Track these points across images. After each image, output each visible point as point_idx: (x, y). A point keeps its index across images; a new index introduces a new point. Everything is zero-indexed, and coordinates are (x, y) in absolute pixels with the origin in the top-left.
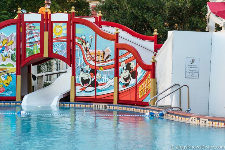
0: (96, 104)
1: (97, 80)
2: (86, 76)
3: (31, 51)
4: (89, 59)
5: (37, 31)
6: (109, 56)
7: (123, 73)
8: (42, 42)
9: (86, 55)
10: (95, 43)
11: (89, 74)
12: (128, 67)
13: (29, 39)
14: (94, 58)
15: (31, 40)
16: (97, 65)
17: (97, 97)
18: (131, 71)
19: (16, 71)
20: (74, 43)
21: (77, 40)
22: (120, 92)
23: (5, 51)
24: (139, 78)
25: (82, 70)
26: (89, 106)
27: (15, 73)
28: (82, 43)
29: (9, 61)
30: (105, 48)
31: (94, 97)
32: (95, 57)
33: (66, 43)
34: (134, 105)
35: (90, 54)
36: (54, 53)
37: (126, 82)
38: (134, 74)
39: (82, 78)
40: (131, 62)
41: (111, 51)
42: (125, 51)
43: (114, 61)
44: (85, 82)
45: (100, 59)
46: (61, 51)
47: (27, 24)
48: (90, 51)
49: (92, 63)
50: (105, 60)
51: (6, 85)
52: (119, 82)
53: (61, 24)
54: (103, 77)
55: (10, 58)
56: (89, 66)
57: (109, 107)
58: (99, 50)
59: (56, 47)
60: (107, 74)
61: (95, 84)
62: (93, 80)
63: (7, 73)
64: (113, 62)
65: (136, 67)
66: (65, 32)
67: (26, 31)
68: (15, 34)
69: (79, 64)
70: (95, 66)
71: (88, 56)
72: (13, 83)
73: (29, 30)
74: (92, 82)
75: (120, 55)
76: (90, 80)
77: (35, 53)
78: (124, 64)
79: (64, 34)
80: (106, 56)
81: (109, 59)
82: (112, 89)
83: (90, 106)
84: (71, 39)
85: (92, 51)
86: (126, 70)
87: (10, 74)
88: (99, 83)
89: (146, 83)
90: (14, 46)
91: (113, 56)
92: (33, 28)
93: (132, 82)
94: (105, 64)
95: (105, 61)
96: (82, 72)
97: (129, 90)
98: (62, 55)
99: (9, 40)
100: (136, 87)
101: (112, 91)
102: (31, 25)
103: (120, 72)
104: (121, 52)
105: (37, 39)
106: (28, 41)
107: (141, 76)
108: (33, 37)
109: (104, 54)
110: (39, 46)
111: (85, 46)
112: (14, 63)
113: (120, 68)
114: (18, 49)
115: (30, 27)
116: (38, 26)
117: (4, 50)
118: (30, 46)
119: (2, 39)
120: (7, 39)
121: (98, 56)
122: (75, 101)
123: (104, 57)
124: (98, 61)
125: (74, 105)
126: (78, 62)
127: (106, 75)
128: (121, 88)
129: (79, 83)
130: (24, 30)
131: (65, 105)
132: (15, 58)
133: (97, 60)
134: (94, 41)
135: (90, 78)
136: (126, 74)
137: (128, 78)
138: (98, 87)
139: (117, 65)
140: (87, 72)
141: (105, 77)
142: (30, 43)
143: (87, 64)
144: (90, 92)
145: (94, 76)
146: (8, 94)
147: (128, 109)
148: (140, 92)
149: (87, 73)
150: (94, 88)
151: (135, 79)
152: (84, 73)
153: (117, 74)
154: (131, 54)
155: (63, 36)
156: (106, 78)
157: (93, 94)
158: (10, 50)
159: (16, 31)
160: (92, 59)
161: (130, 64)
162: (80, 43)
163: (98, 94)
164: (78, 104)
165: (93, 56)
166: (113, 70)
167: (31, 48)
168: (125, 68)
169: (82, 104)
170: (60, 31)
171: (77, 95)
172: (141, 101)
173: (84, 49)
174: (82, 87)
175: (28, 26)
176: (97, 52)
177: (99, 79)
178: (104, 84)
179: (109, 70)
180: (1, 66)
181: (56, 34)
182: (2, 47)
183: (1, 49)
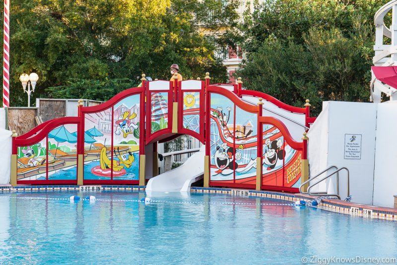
0: (235, 190)
2: (222, 156)
3: (158, 126)
4: (226, 136)
5: (165, 102)
6: (250, 132)
7: (268, 152)
8: (170, 115)
9: (222, 131)
10: (233, 117)
11: (227, 154)
12: (274, 145)
13: (156, 111)
14: (233, 134)
15: (158, 113)
16: (237, 142)
17: (236, 182)
18: (277, 150)
19: (139, 149)
20: (209, 116)
21: (212, 113)
22: (263, 176)
23: (126, 126)
24: (287, 159)
25: (218, 149)
26: (226, 192)
27: (138, 152)
28: (218, 116)
29: (131, 138)
30: (246, 123)
31: (233, 182)
32: (234, 132)
33: (198, 116)
34: (281, 191)
35: (227, 129)
36: (184, 128)
37: (272, 163)
38: (281, 154)
39: (218, 159)
40: (277, 140)
41: (253, 126)
42: (271, 126)
43: (257, 138)
44: (221, 163)
45: (240, 135)
46: (193, 126)
47: (152, 93)
48: (228, 125)
49: (231, 140)
50: (246, 136)
51: (128, 166)
53: (193, 93)
54: (244, 157)
55: (133, 135)
56: (226, 144)
57: (251, 194)
58: (239, 125)
59: (187, 121)
60: (248, 153)
62: (231, 160)
63: (129, 153)
64: (255, 139)
65: (284, 145)
66: (198, 103)
67: (152, 102)
68: (138, 105)
69: (215, 142)
70: (234, 144)
71: (225, 132)
72: (135, 164)
73: (155, 100)
74: (230, 163)
75: (264, 130)
76: (228, 161)
77: (162, 128)
78: (270, 141)
79: (197, 105)
80: (247, 132)
81: (250, 135)
82: (255, 171)
83: (228, 192)
84: (205, 111)
85: (230, 125)
86: (271, 149)
87: (132, 153)
88: (239, 164)
89: (295, 164)
90: (137, 120)
91: (255, 132)
92: (159, 99)
93: (279, 163)
94: (247, 142)
95: (246, 138)
96: (218, 151)
97: (276, 173)
98: (194, 131)
99: (132, 112)
100: (284, 169)
101: (255, 174)
102: (158, 94)
103: (264, 152)
104: (266, 127)
105: (165, 111)
106: (153, 114)
107: (290, 157)
108: (160, 109)
109: (245, 129)
110: (166, 120)
111: (222, 120)
112: (138, 141)
113: (264, 147)
114: (142, 123)
115: (157, 97)
116: (165, 96)
117: (125, 125)
118: (156, 120)
119: (123, 111)
120: (129, 112)
121: (237, 131)
122: (210, 186)
123: (244, 133)
124: (238, 138)
125: (208, 191)
126: (213, 139)
127: (247, 155)
128: (265, 171)
130: (149, 100)
131: (198, 190)
132: (138, 134)
133: (236, 136)
134: (232, 113)
135: (227, 158)
136: (271, 153)
137: (274, 158)
138: (238, 170)
139: (260, 143)
141: (246, 157)
142: (156, 116)
143: (224, 141)
144: (227, 175)
145: (233, 156)
146: (130, 177)
147: (274, 197)
148: (289, 175)
149: (224, 153)
150: (232, 171)
151: (282, 160)
152: (220, 152)
153: (260, 154)
154: (277, 129)
155: (195, 107)
156: (247, 159)
157: (231, 178)
158: (132, 125)
159: (139, 101)
160: (230, 135)
161: (277, 141)
162: (215, 116)
163: (237, 178)
164: (213, 190)
165: (232, 131)
166: (256, 148)
167: (156, 122)
168: (270, 146)
169: (218, 190)
170: (192, 101)
171: (212, 179)
172: (289, 186)
173: (220, 124)
175: (155, 95)
176: (236, 127)
177: (239, 159)
178: (245, 166)
179: (250, 149)
180: (121, 143)
181: (187, 105)
182: (122, 120)
183: (121, 123)
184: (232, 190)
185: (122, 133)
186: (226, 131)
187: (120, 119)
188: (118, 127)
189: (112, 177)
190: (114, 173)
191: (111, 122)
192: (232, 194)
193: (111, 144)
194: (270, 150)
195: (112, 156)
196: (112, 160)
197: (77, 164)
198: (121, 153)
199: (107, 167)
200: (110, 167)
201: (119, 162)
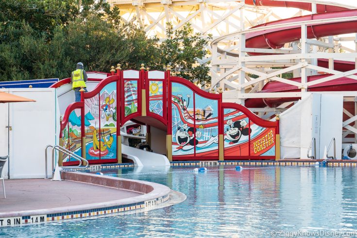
0: (204, 162)
1: (196, 138)
2: (183, 135)
3: (130, 110)
4: (187, 118)
5: (135, 89)
6: (210, 115)
7: (230, 131)
8: (139, 100)
9: (183, 114)
11: (187, 133)
12: (237, 125)
13: (128, 97)
14: (193, 117)
15: (129, 99)
16: (197, 123)
18: (241, 129)
19: (116, 131)
20: (170, 102)
21: (173, 99)
22: (225, 149)
23: (108, 110)
24: (253, 136)
25: (178, 129)
26: (195, 164)
27: (116, 133)
28: (179, 102)
29: (111, 121)
30: (205, 107)
31: (193, 155)
32: (194, 115)
33: (162, 101)
35: (188, 112)
36: (150, 112)
37: (235, 139)
39: (179, 137)
40: (240, 120)
41: (213, 110)
42: (232, 110)
45: (200, 117)
46: (157, 110)
47: (125, 81)
48: (188, 109)
49: (191, 121)
50: (206, 118)
51: (109, 147)
52: (225, 139)
53: (157, 82)
54: (204, 135)
55: (112, 118)
56: (186, 125)
57: (220, 164)
58: (198, 109)
59: (152, 106)
60: (209, 132)
61: (194, 142)
62: (192, 138)
63: (110, 134)
64: (216, 120)
65: (249, 125)
66: (161, 90)
67: (125, 89)
68: (115, 91)
69: (176, 123)
70: (195, 125)
73: (127, 87)
74: (190, 140)
75: (225, 113)
76: (189, 138)
77: (133, 112)
78: (232, 122)
79: (160, 92)
80: (207, 114)
81: (211, 117)
82: (216, 146)
84: (167, 98)
85: (190, 109)
86: (234, 128)
87: (112, 135)
88: (199, 141)
89: (265, 138)
90: (115, 105)
91: (216, 114)
92: (130, 86)
93: (244, 138)
94: (206, 122)
95: (206, 120)
96: (179, 131)
97: (240, 146)
98: (158, 114)
99: (111, 99)
100: (250, 143)
101: (216, 148)
102: (129, 82)
103: (225, 130)
104: (226, 111)
105: (135, 97)
106: (126, 100)
107: (257, 133)
108: (131, 95)
109: (204, 112)
110: (136, 104)
111: (182, 105)
112: (115, 123)
113: (226, 126)
114: (118, 108)
115: (128, 84)
116: (135, 84)
117: (106, 109)
118: (128, 105)
119: (105, 97)
120: (109, 98)
121: (197, 114)
123: (204, 116)
124: (198, 119)
126: (174, 121)
127: (207, 133)
128: (227, 145)
129: (175, 142)
130: (123, 87)
132: (116, 117)
133: (196, 118)
134: (192, 99)
135: (188, 136)
136: (235, 131)
138: (198, 145)
139: (221, 124)
140: (185, 130)
142: (128, 101)
143: (184, 122)
144: (188, 150)
145: (193, 135)
148: (256, 147)
149: (184, 132)
150: (193, 147)
151: (248, 136)
152: (181, 131)
153: (221, 131)
154: (241, 112)
155: (159, 94)
156: (207, 136)
157: (192, 152)
158: (111, 109)
159: (116, 88)
160: (190, 117)
161: (240, 122)
162: (176, 101)
163: (197, 152)
165: (192, 114)
166: (217, 127)
167: (129, 106)
168: (232, 125)
170: (156, 89)
171: (174, 154)
172: (257, 155)
173: (181, 108)
174: (178, 146)
175: (127, 83)
176: (196, 111)
177: (199, 136)
178: (206, 142)
179: (210, 128)
180: (105, 126)
181: (152, 92)
182: (106, 105)
183: (104, 108)
184: (201, 162)
185: (105, 117)
186: (187, 114)
187: (104, 104)
188: (103, 112)
189: (100, 157)
190: (101, 153)
191: (98, 107)
192: (200, 165)
193: (99, 127)
194: (232, 128)
195: (100, 138)
196: (100, 141)
197: (82, 146)
198: (105, 135)
199: (97, 148)
200: (99, 148)
201: (104, 143)
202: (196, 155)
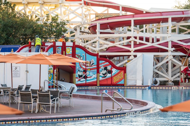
2: (81, 74)
4: (82, 65)
5: (60, 51)
10: (85, 58)
11: (82, 73)
14: (85, 65)
16: (87, 68)
18: (108, 71)
24: (114, 74)
25: (79, 71)
27: (53, 73)
28: (79, 57)
29: (51, 67)
30: (91, 60)
31: (85, 84)
32: (86, 64)
37: (105, 75)
39: (79, 75)
40: (107, 67)
41: (94, 61)
42: (103, 62)
43: (96, 66)
44: (80, 76)
45: (88, 65)
47: (56, 47)
49: (84, 67)
50: (91, 65)
51: (50, 80)
52: (100, 75)
53: (69, 48)
54: (90, 74)
56: (82, 69)
57: (98, 88)
58: (88, 61)
60: (92, 72)
62: (84, 75)
65: (112, 69)
66: (71, 52)
69: (77, 68)
71: (82, 64)
72: (52, 79)
73: (57, 50)
74: (84, 76)
76: (83, 75)
79: (71, 53)
80: (91, 64)
81: (93, 65)
82: (96, 79)
83: (87, 88)
86: (104, 70)
87: (51, 74)
88: (88, 76)
89: (119, 75)
92: (59, 50)
93: (109, 75)
94: (91, 67)
95: (91, 66)
96: (79, 72)
97: (107, 79)
100: (112, 78)
102: (58, 48)
103: (100, 71)
104: (100, 62)
109: (90, 62)
113: (100, 69)
121: (87, 63)
123: (90, 64)
124: (87, 66)
127: (92, 73)
128: (101, 79)
129: (77, 77)
133: (87, 65)
134: (85, 56)
136: (104, 72)
138: (87, 79)
139: (98, 68)
140: (81, 71)
143: (81, 67)
144: (83, 81)
145: (85, 74)
148: (115, 80)
149: (81, 72)
150: (85, 79)
151: (111, 74)
152: (80, 72)
153: (98, 72)
154: (107, 63)
155: (70, 53)
156: (92, 74)
159: (53, 51)
160: (84, 65)
162: (78, 57)
163: (87, 82)
166: (96, 70)
168: (103, 69)
170: (69, 51)
171: (76, 83)
172: (115, 83)
174: (78, 79)
177: (88, 74)
178: (91, 77)
179: (93, 70)
180: (49, 69)
181: (67, 52)
184: (89, 87)
192: (89, 89)
194: (103, 70)
198: (49, 74)
202: (87, 84)
